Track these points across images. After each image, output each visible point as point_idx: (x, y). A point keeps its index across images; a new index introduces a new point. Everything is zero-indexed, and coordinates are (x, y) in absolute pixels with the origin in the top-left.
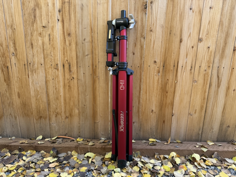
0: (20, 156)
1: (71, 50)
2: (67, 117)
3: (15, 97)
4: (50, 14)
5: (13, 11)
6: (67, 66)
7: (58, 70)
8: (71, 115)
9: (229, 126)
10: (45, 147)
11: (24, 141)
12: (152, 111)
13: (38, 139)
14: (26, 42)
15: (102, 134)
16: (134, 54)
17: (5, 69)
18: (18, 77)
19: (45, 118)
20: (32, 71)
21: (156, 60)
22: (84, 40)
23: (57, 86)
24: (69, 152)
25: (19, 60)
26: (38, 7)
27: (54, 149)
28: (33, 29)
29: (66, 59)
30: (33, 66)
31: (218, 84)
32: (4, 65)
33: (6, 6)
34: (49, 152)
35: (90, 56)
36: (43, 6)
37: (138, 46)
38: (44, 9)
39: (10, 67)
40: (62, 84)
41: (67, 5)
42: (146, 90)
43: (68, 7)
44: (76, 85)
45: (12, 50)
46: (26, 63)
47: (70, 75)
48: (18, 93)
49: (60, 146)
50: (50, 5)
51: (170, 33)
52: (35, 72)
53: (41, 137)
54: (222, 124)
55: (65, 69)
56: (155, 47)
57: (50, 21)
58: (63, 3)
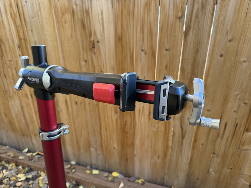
7: (28, 98)
11: (11, 154)
12: (115, 148)
19: (27, 136)
24: (39, 172)
26: (2, 43)
27: (29, 166)
28: (3, 62)
30: (9, 93)
31: (182, 134)
34: (24, 169)
41: (23, 41)
42: (106, 127)
46: (4, 90)
54: (189, 176)
57: (13, 56)
58: (20, 40)
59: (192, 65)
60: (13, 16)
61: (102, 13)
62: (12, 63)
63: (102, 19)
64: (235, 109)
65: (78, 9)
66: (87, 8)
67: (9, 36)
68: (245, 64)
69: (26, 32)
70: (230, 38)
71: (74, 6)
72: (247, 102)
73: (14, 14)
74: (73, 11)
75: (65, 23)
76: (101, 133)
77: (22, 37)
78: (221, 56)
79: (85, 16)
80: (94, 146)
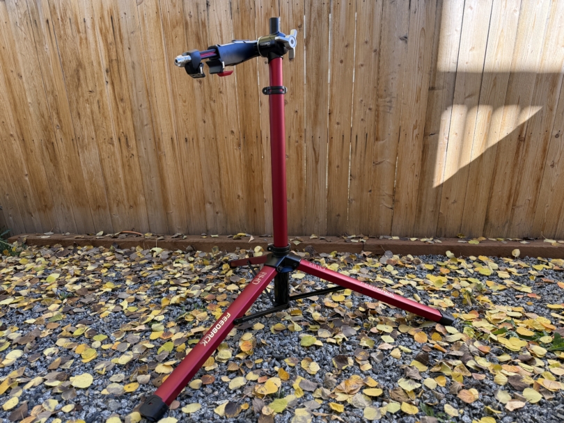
1: (126, 119)
2: (131, 207)
3: (65, 182)
4: (96, 75)
5: (52, 73)
6: (123, 140)
7: (113, 145)
8: (135, 203)
9: (339, 215)
10: (104, 241)
11: (79, 236)
12: (239, 196)
13: (97, 234)
14: (71, 111)
16: (204, 122)
17: (49, 146)
18: (66, 156)
19: (105, 208)
20: (82, 148)
21: (234, 130)
22: (141, 106)
23: (114, 166)
24: (133, 248)
25: (65, 134)
26: (81, 68)
27: (114, 243)
28: (78, 95)
29: (121, 131)
30: (82, 141)
31: (316, 158)
32: (48, 141)
33: (43, 68)
34: (109, 247)
35: (150, 126)
36: (87, 65)
37: (209, 112)
38: (88, 70)
39: (55, 143)
40: (119, 163)
41: (115, 63)
42: (227, 169)
43: (116, 66)
44: (137, 163)
45: (56, 122)
46: (74, 137)
47: (129, 151)
48: (69, 177)
49: (122, 240)
50: (95, 64)
51: (245, 95)
52: (86, 149)
53: (101, 233)
54: (329, 212)
55: (122, 144)
56: (229, 113)
57: (97, 85)
58: (110, 61)
59: (317, 74)
60: (104, 31)
61: (220, 25)
62: (93, 94)
63: (221, 31)
64: (362, 117)
65: (191, 21)
66: (203, 19)
67: (93, 58)
68: (363, 68)
69: (120, 50)
70: (346, 44)
71: (188, 18)
72: (371, 107)
73: (106, 28)
74: (187, 23)
75: (176, 37)
76: (220, 179)
77: (114, 57)
78: (342, 62)
79: (201, 29)
80: (211, 201)
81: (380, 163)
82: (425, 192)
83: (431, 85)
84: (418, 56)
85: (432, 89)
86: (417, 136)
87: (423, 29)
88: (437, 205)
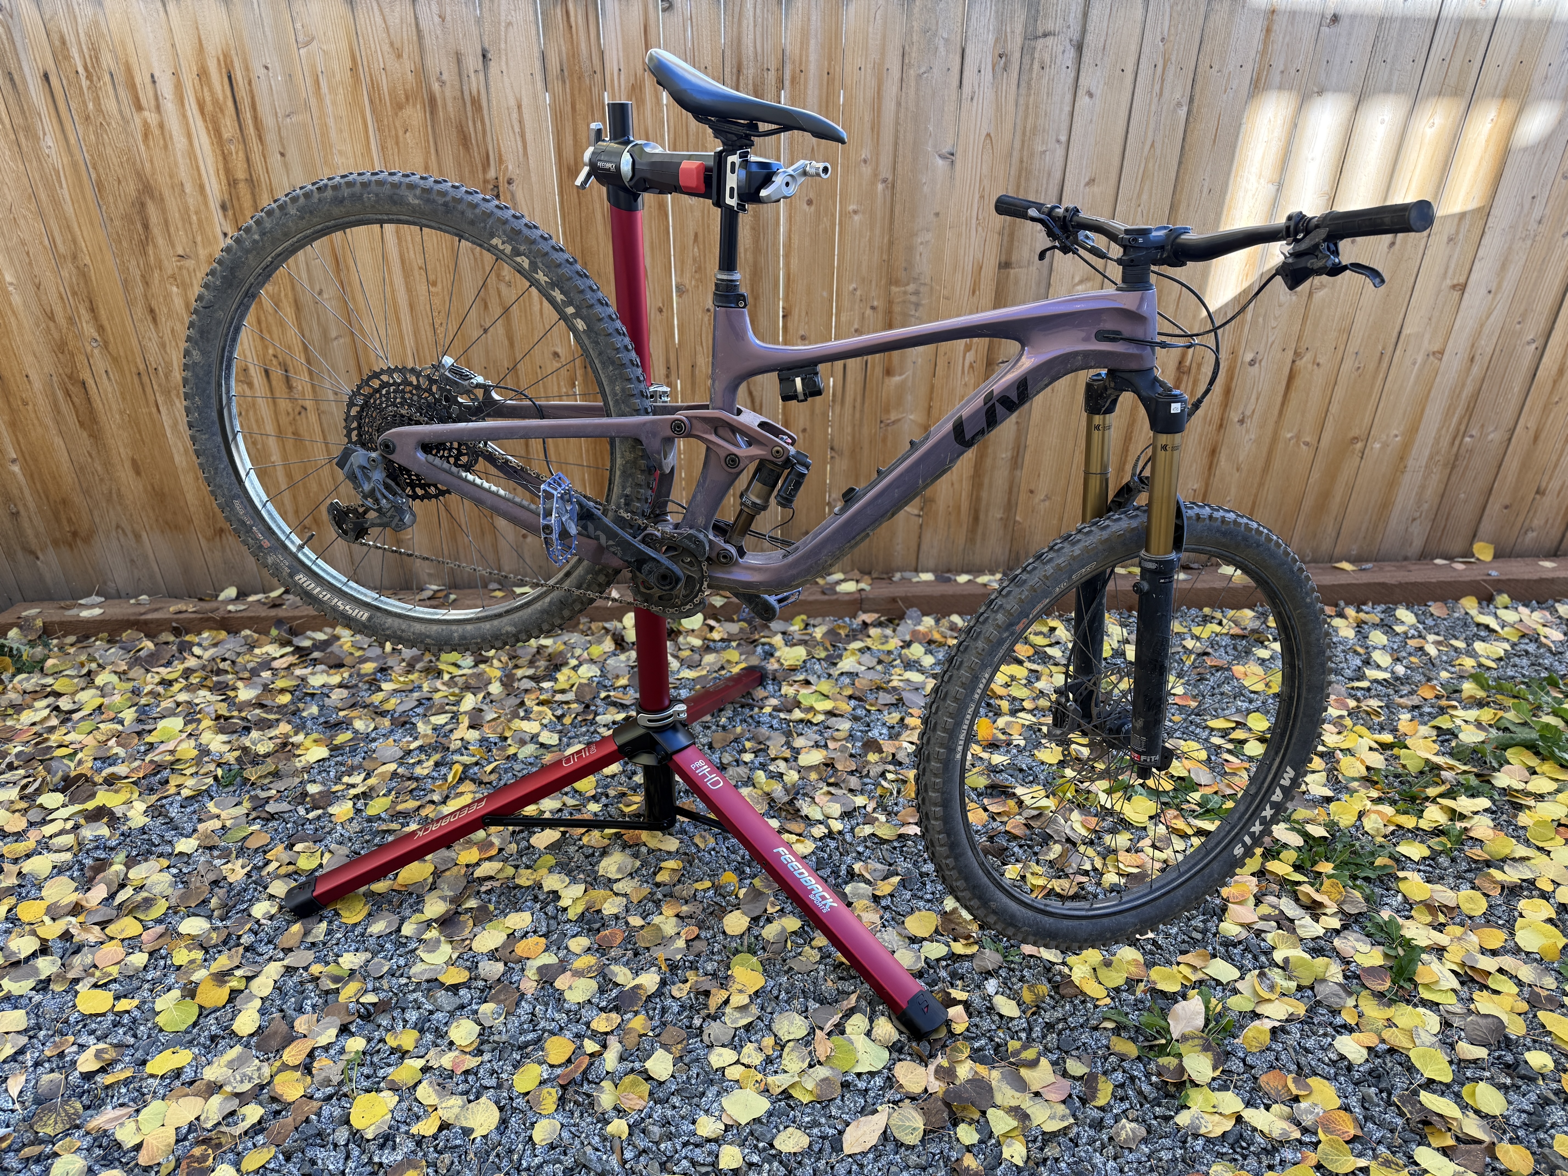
0: (185, 648)
1: (282, 324)
3: (125, 475)
4: (194, 218)
5: (69, 209)
6: (277, 373)
7: (250, 385)
10: (251, 618)
11: (181, 606)
13: (222, 596)
14: (130, 304)
15: (430, 575)
17: (74, 390)
18: (121, 413)
21: (559, 350)
22: (320, 293)
25: (115, 360)
26: (152, 197)
27: (279, 622)
28: (147, 264)
29: (271, 351)
30: (166, 377)
32: (70, 377)
33: (43, 196)
34: (267, 633)
35: (345, 340)
36: (167, 193)
38: (172, 204)
39: (90, 382)
40: (270, 427)
41: (243, 188)
43: (249, 196)
44: (317, 429)
45: (89, 330)
46: (142, 367)
47: (293, 400)
48: (134, 462)
49: (297, 613)
50: (190, 189)
53: (232, 592)
55: (274, 383)
57: (199, 239)
58: (232, 183)
59: (753, 228)
60: (209, 107)
61: (519, 107)
62: (190, 263)
63: (521, 122)
64: (856, 326)
65: (447, 95)
66: (475, 92)
67: (184, 173)
68: (856, 218)
69: (256, 157)
71: (436, 87)
72: (875, 304)
73: (215, 102)
74: (432, 100)
75: (406, 131)
77: (241, 174)
78: (810, 202)
79: (470, 114)
81: (894, 422)
82: (986, 481)
83: (1003, 259)
84: (977, 196)
85: (1005, 265)
86: (971, 366)
87: (988, 135)
88: (1010, 506)
